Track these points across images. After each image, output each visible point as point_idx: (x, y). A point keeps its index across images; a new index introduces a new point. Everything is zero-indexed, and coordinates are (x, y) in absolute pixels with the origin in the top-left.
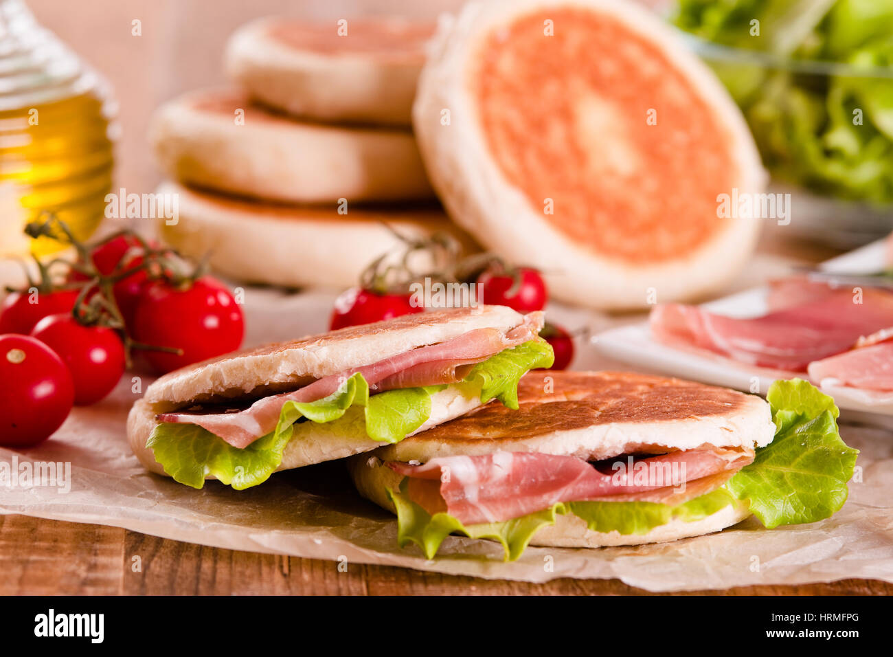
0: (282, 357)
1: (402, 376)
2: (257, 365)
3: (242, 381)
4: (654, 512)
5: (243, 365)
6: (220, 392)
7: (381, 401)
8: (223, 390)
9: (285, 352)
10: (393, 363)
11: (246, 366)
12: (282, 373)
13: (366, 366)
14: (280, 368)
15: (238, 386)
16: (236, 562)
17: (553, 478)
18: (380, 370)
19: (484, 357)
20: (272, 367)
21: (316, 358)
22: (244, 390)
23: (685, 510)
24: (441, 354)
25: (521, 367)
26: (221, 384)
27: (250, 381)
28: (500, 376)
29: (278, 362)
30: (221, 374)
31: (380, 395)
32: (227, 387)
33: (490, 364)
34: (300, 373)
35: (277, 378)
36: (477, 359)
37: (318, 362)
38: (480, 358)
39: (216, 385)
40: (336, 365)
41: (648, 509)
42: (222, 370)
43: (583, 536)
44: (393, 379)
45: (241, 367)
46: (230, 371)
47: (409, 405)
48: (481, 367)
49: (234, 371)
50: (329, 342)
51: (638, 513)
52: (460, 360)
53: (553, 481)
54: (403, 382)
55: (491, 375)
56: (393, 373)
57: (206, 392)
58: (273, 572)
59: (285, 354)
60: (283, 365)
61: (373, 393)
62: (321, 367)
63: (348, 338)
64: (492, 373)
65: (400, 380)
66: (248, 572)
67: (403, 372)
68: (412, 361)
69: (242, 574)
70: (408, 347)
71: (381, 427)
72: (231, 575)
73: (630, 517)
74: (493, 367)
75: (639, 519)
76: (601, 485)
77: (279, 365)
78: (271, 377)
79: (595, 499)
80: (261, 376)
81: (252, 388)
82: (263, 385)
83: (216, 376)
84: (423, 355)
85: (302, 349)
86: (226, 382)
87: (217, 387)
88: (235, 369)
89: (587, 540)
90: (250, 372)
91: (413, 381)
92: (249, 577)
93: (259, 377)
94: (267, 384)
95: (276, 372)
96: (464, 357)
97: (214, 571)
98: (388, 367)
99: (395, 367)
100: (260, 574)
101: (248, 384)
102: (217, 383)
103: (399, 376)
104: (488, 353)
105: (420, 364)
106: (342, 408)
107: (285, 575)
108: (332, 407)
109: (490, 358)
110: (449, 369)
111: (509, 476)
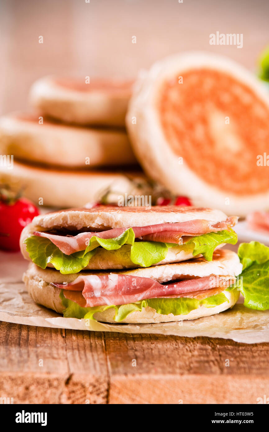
0: (98, 215)
1: (155, 235)
2: (86, 217)
3: (76, 223)
4: (191, 303)
5: (79, 215)
6: (65, 226)
7: (143, 245)
8: (67, 226)
9: (100, 213)
10: (152, 228)
11: (80, 216)
12: (97, 223)
13: (138, 227)
14: (96, 220)
15: (75, 225)
16: (39, 331)
17: (138, 287)
18: (144, 230)
19: (199, 234)
20: (92, 219)
21: (115, 219)
22: (77, 228)
23: (206, 301)
24: (177, 228)
25: (217, 242)
26: (67, 222)
27: (81, 224)
28: (205, 245)
29: (96, 217)
30: (67, 218)
31: (143, 242)
32: (69, 225)
33: (202, 238)
34: (105, 225)
35: (93, 225)
36: (195, 234)
37: (115, 221)
38: (197, 234)
39: (64, 223)
40: (124, 224)
41: (187, 302)
42: (68, 216)
43: (152, 317)
44: (151, 236)
45: (78, 216)
46: (72, 217)
47: (156, 250)
48: (196, 238)
49: (74, 218)
50: (123, 212)
51: (183, 304)
52: (186, 233)
53: (138, 289)
54: (155, 238)
55: (200, 244)
56: (151, 233)
57: (59, 225)
58: (58, 336)
59: (100, 214)
60: (98, 219)
61: (137, 240)
62: (116, 224)
63: (133, 212)
64: (201, 242)
65: (154, 237)
66: (45, 336)
67: (156, 233)
68: (162, 228)
69: (42, 336)
70: (162, 222)
71: (139, 257)
72: (36, 337)
73: (178, 306)
74: (203, 239)
75: (183, 307)
76: (164, 290)
77: (96, 219)
78: (91, 224)
79: (160, 297)
80: (86, 223)
81: (81, 228)
82: (87, 227)
83: (65, 219)
84: (168, 227)
85: (109, 213)
86: (69, 222)
87: (64, 224)
88: (75, 216)
89: (154, 319)
90: (81, 219)
91: (160, 239)
92: (46, 338)
93: (85, 223)
94: (88, 227)
95: (94, 222)
96: (188, 232)
97: (28, 335)
98: (149, 229)
99: (152, 230)
100: (51, 337)
101: (79, 225)
102: (65, 222)
103: (154, 235)
104: (201, 232)
105: (165, 231)
106: (120, 245)
107: (63, 337)
108: (115, 243)
109: (202, 235)
110: (178, 237)
111: (116, 286)
